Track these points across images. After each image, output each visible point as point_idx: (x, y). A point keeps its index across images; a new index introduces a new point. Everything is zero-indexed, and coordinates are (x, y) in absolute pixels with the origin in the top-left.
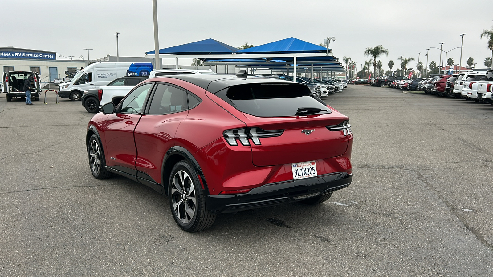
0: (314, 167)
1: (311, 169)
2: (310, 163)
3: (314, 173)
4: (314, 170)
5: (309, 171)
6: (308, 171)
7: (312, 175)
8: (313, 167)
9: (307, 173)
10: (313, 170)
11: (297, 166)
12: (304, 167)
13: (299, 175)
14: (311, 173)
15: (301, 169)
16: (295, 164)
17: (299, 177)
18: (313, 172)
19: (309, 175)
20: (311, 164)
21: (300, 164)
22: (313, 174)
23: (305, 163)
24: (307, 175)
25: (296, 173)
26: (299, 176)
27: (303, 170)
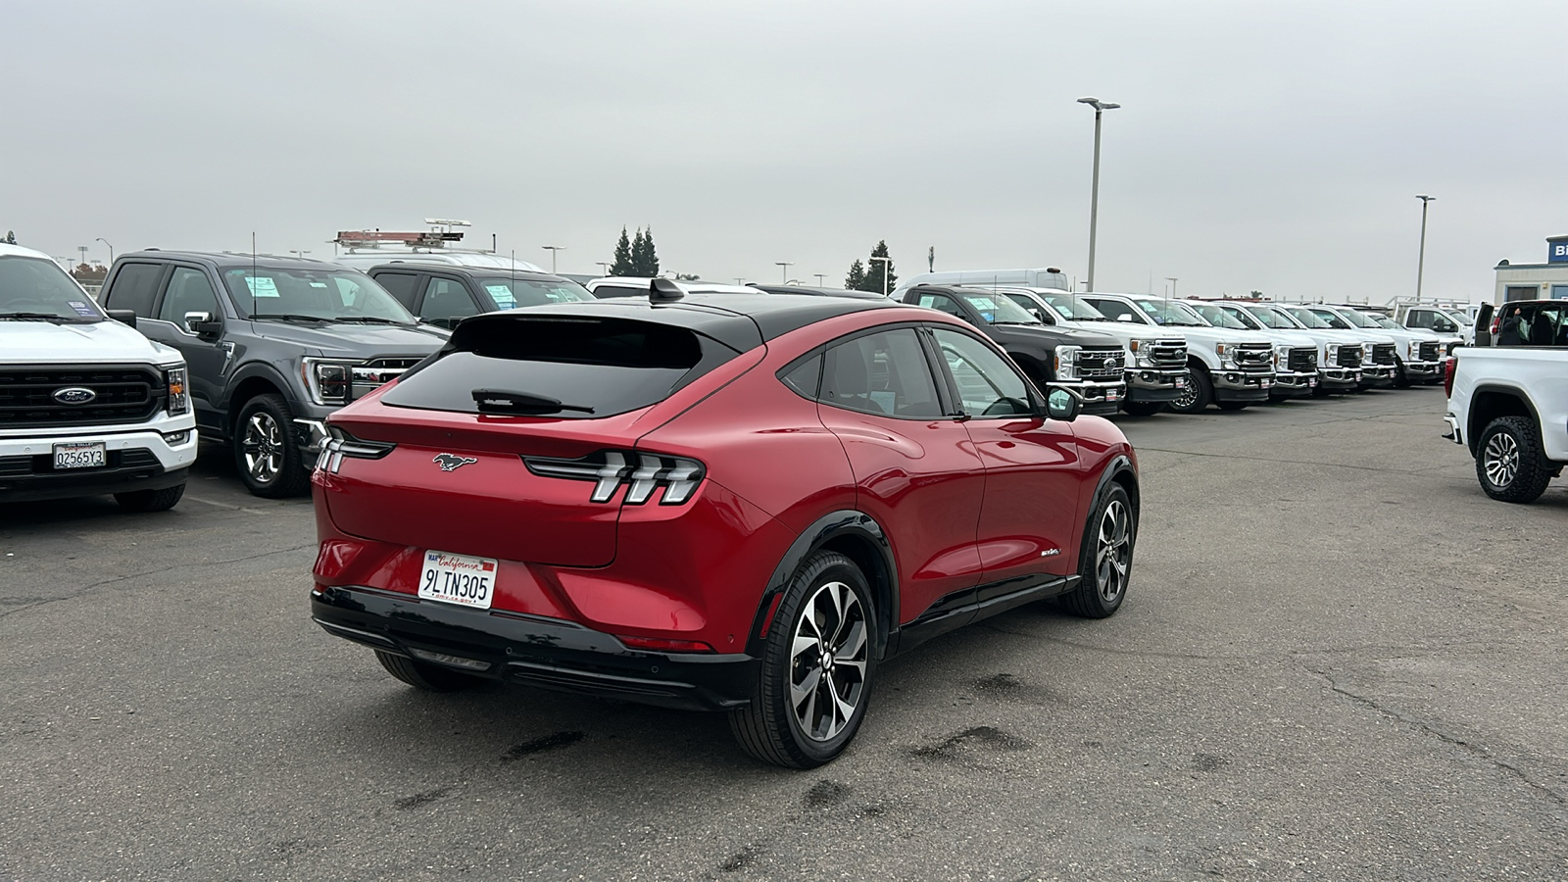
0: (486, 579)
1: (475, 581)
2: (481, 563)
3: (482, 596)
4: (483, 589)
5: (469, 586)
6: (466, 586)
7: (473, 600)
8: (483, 579)
9: (462, 589)
10: (482, 586)
11: (439, 560)
12: (460, 571)
13: (436, 588)
14: (472, 594)
15: (448, 574)
16: (434, 554)
17: (436, 594)
18: (481, 592)
19: (464, 598)
20: (481, 567)
21: (448, 558)
22: (477, 598)
23: (463, 559)
24: (459, 597)
25: (431, 580)
26: (434, 590)
27: (451, 578)
